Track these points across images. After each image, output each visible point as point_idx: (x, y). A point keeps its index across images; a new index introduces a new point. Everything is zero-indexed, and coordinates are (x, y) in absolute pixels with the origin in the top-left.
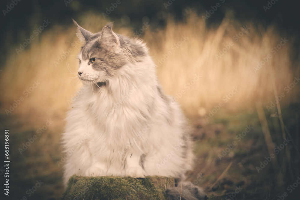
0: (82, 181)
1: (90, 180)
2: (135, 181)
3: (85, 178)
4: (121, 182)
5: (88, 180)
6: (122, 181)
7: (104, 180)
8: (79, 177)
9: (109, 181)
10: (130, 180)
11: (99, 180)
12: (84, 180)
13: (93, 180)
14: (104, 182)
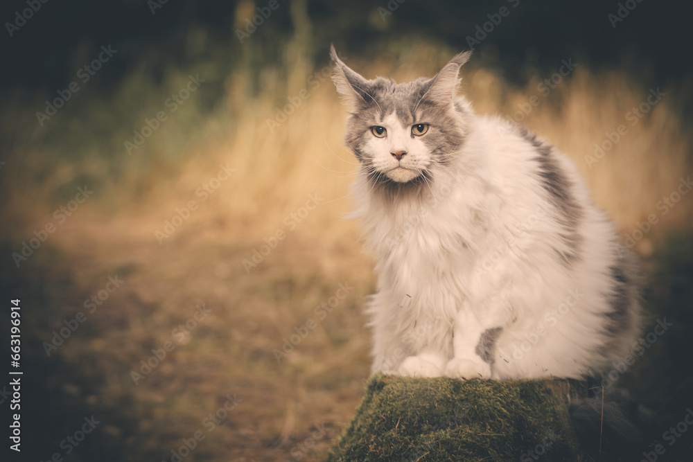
0: (394, 387)
1: (412, 383)
2: (506, 391)
3: (400, 380)
4: (476, 390)
5: (409, 384)
6: (478, 389)
7: (441, 384)
8: (389, 378)
9: (452, 387)
10: (495, 389)
11: (431, 384)
12: (398, 384)
13: (419, 385)
14: (440, 388)
